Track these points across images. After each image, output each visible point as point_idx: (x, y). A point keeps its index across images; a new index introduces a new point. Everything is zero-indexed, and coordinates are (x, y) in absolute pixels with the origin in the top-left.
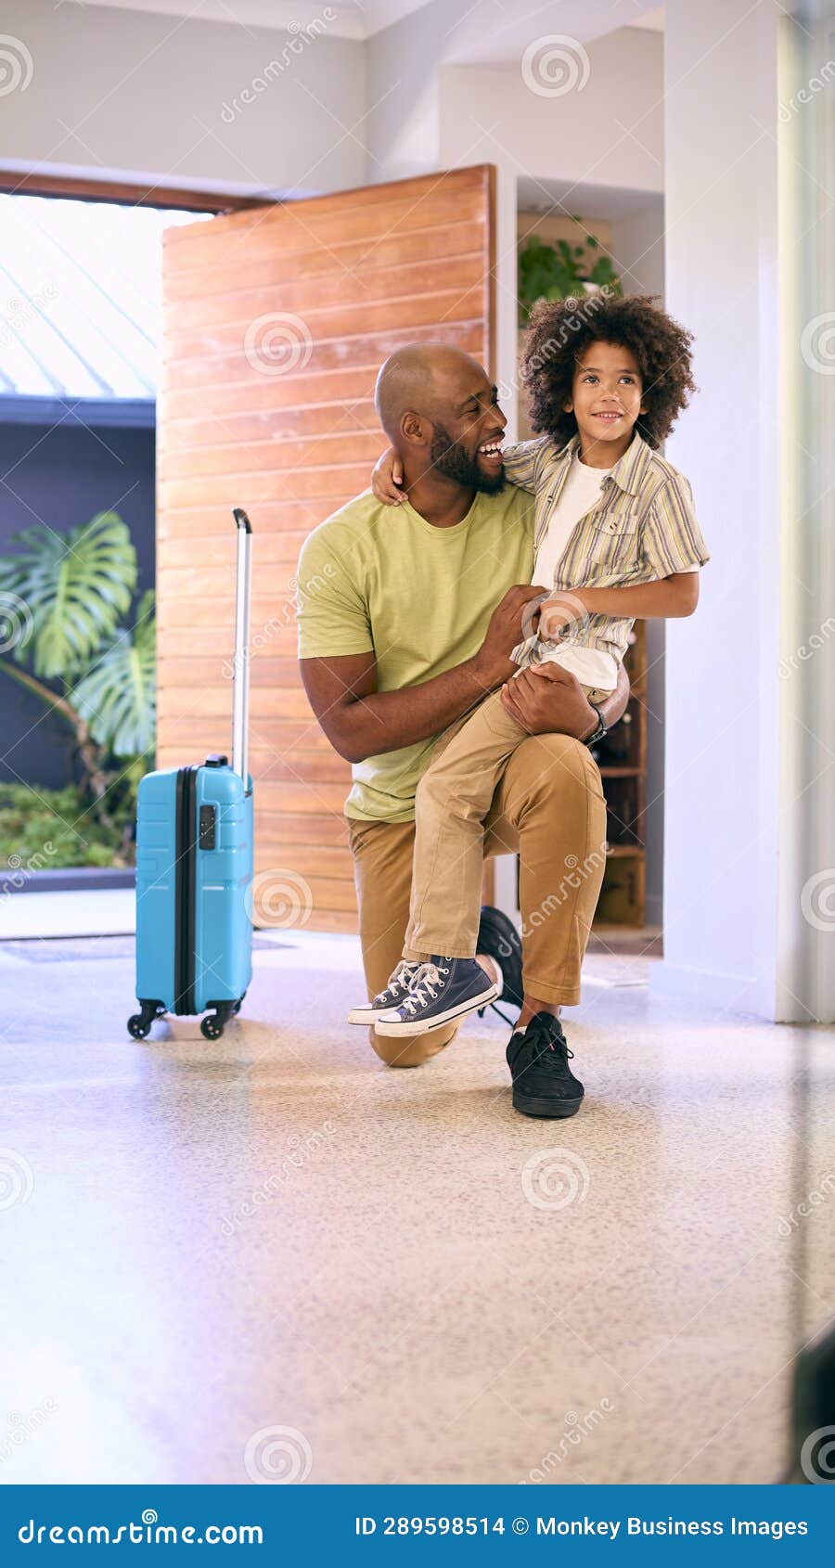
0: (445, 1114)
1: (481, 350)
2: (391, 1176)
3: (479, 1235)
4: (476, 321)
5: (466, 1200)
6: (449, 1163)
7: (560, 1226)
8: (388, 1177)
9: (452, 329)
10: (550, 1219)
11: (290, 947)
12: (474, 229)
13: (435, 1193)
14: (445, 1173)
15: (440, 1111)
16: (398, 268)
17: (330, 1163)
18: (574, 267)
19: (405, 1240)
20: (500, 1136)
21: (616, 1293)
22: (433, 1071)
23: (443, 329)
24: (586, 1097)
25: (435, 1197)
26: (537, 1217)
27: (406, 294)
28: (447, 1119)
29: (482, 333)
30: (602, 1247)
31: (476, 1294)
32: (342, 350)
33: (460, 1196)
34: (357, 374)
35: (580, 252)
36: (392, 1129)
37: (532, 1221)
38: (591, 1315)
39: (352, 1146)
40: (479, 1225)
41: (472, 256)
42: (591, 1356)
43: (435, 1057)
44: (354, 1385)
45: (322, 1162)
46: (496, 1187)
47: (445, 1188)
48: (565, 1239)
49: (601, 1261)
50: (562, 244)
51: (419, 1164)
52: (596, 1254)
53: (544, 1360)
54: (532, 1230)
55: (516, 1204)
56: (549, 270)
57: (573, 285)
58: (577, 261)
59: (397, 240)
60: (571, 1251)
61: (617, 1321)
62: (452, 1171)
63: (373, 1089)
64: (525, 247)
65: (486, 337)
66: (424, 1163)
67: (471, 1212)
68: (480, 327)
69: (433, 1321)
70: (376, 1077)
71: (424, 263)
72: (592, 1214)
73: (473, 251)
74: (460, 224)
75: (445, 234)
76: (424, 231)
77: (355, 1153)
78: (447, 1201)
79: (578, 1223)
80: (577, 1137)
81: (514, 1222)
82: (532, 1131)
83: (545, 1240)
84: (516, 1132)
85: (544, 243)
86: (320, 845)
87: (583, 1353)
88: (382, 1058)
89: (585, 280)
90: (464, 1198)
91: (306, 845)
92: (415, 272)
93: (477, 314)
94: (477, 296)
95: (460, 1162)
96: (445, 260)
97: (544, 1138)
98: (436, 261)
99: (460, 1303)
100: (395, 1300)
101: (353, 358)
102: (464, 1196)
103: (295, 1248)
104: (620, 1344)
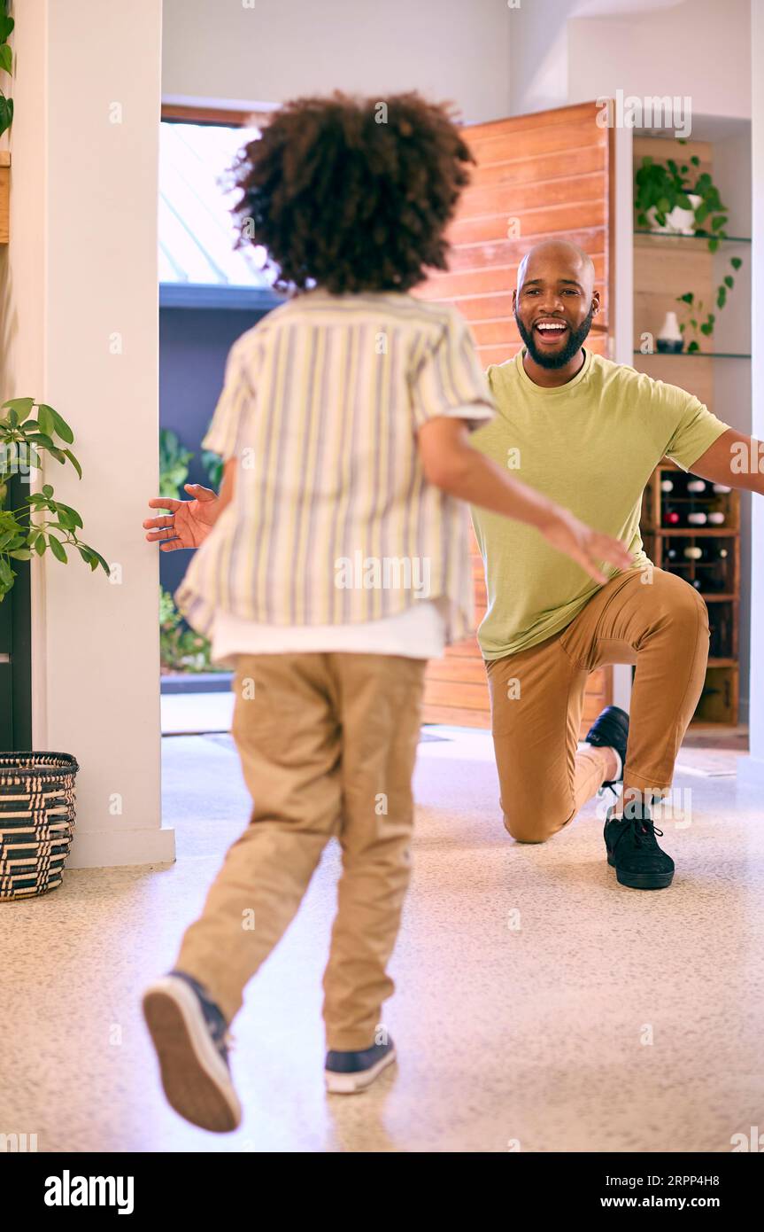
0: (562, 883)
1: (603, 252)
2: (516, 935)
3: (582, 986)
4: (599, 228)
5: (574, 956)
6: (563, 925)
7: (649, 979)
8: (512, 936)
9: (579, 234)
10: (642, 973)
11: (447, 740)
12: (597, 152)
13: (550, 950)
14: (559, 933)
15: (558, 880)
16: (535, 185)
17: (465, 923)
18: (681, 182)
19: (523, 989)
20: (606, 903)
21: (691, 1036)
22: (555, 847)
23: (571, 235)
24: (677, 872)
25: (549, 953)
26: (631, 971)
27: (542, 206)
28: (564, 888)
29: (603, 238)
30: (681, 998)
31: (577, 1035)
32: (489, 252)
33: (570, 953)
34: (502, 272)
35: (685, 169)
36: (518, 896)
37: (627, 975)
38: (669, 1054)
39: (485, 910)
40: (584, 977)
41: (595, 174)
42: (666, 1089)
43: (555, 835)
44: (472, 1109)
45: (459, 923)
46: (600, 946)
47: (558, 945)
48: (653, 990)
49: (681, 1009)
50: (671, 163)
51: (539, 924)
52: (677, 1003)
53: (628, 1092)
54: (626, 982)
55: (615, 960)
56: (659, 184)
57: (679, 197)
58: (684, 177)
59: (534, 162)
60: (656, 1001)
61: (690, 1060)
62: (564, 932)
63: (506, 862)
64: (640, 166)
65: (606, 241)
66: (543, 924)
67: (578, 967)
68: (602, 232)
69: (540, 1058)
70: (508, 851)
71: (554, 181)
72: (677, 969)
73: (596, 170)
74: (587, 148)
75: (573, 157)
76: (554, 154)
77: (487, 914)
78: (558, 957)
79: (664, 977)
80: (669, 904)
81: (612, 975)
82: (632, 899)
83: (635, 991)
84: (619, 900)
85: (656, 162)
86: (470, 657)
87: (660, 1086)
88: (513, 836)
89: (690, 192)
90: (572, 954)
91: (459, 656)
92: (548, 187)
93: (600, 223)
94: (599, 208)
95: (571, 924)
96: (572, 178)
97: (642, 904)
98: (565, 179)
99: (563, 1043)
100: (511, 1039)
101: (499, 258)
102: (573, 953)
103: (433, 995)
104: (691, 1079)
